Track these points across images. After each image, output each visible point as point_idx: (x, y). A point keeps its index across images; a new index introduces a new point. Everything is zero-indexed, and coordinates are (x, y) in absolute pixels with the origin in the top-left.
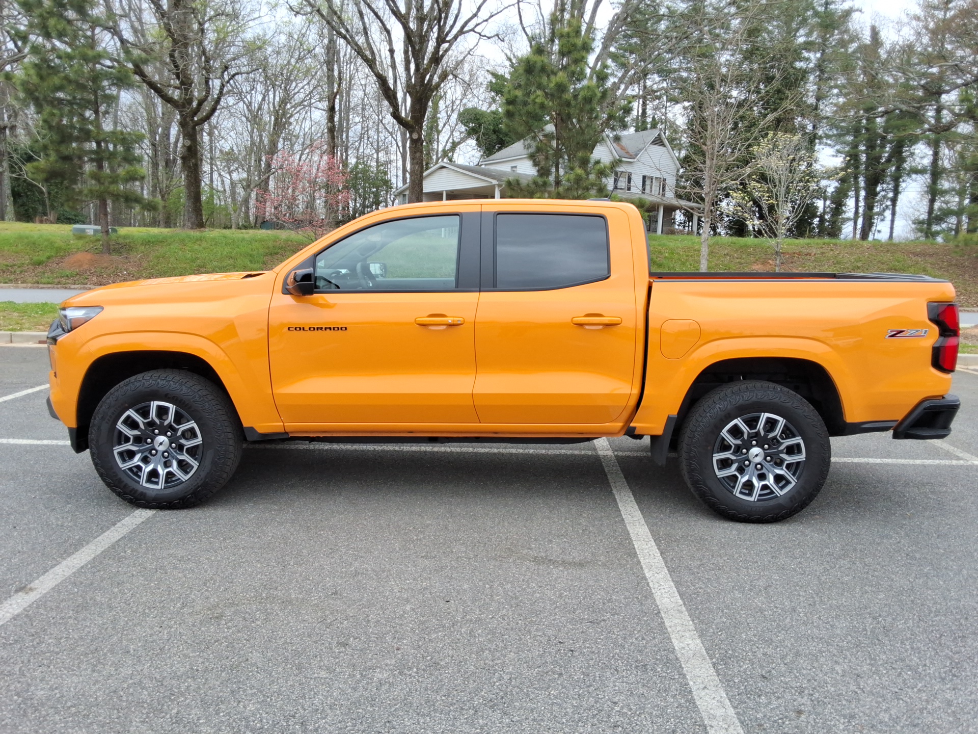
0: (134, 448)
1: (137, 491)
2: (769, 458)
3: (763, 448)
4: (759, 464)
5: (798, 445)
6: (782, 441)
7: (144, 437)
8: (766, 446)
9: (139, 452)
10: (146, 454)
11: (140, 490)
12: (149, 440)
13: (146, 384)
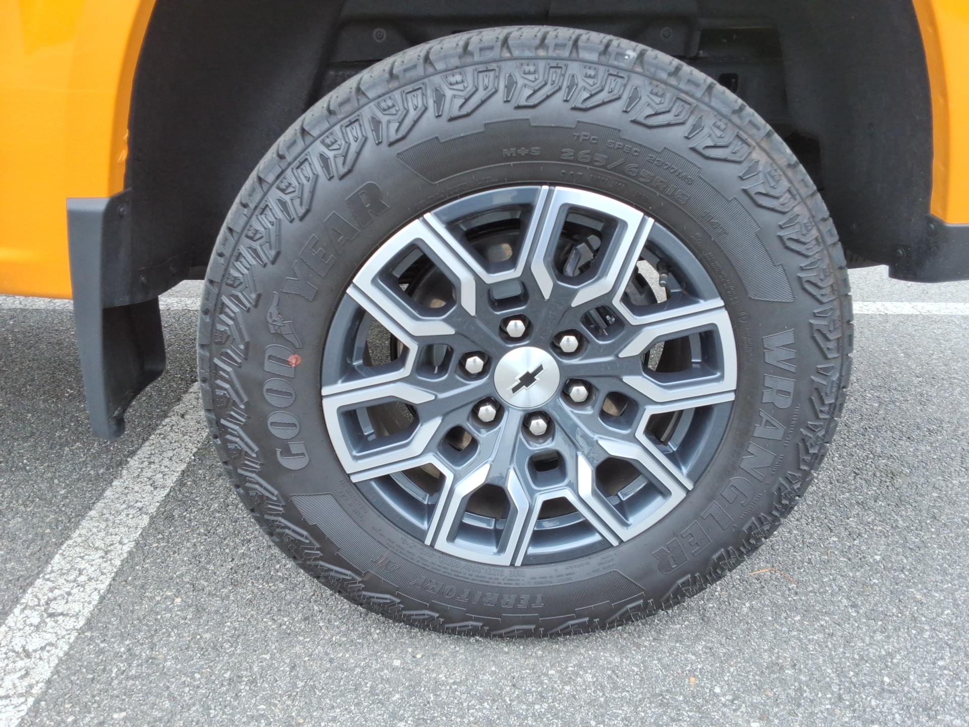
2: (579, 392)
3: (554, 347)
4: (539, 413)
5: (708, 337)
6: (633, 319)
8: (569, 342)
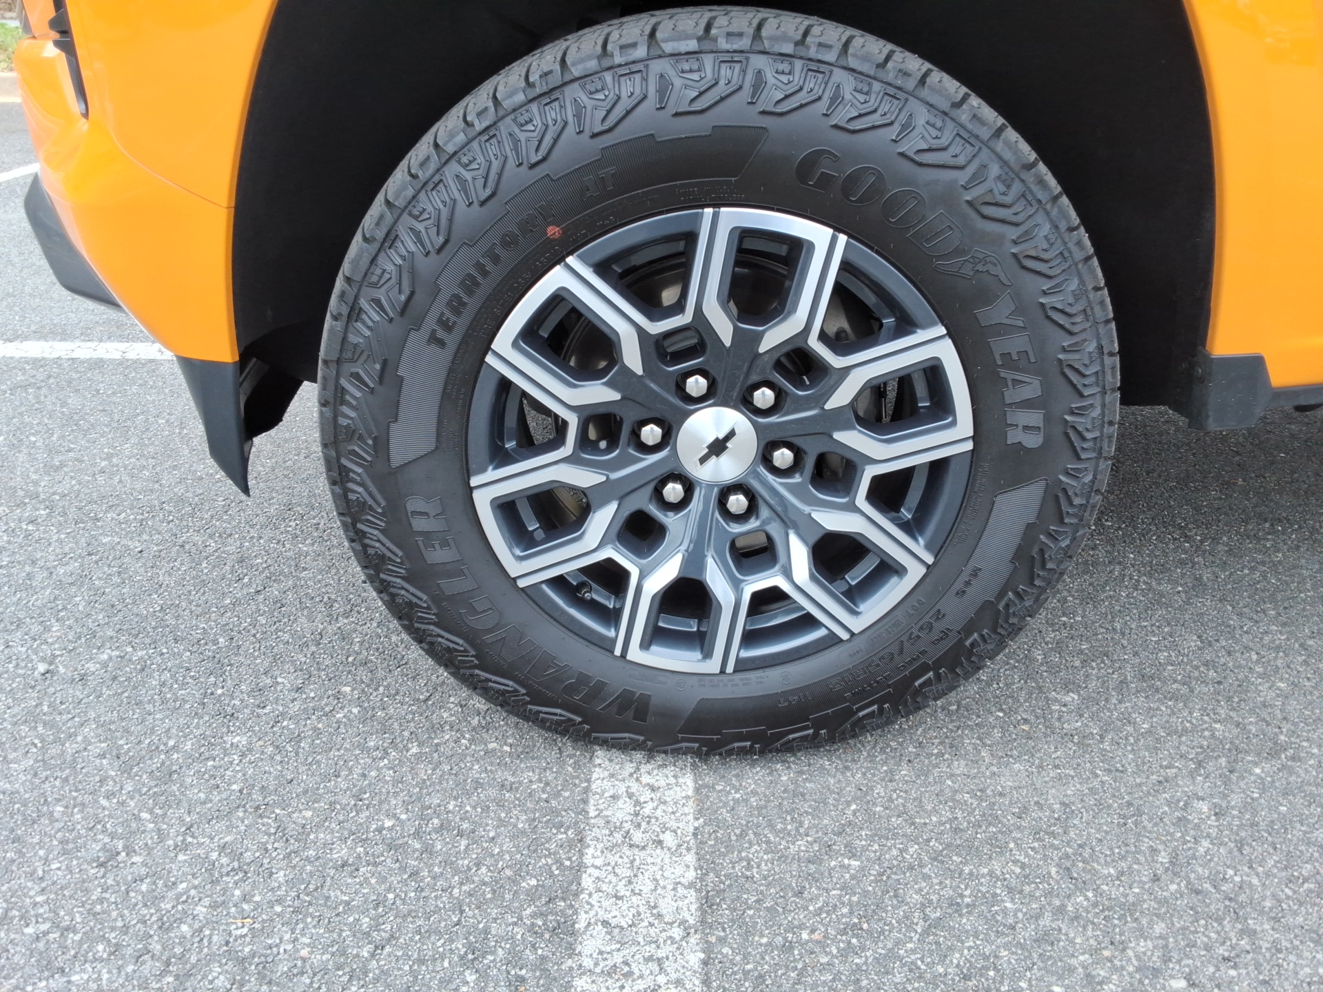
0: (584, 478)
1: (601, 686)
7: (629, 417)
9: (604, 492)
10: (642, 501)
11: (617, 681)
12: (651, 433)
13: (683, 92)
